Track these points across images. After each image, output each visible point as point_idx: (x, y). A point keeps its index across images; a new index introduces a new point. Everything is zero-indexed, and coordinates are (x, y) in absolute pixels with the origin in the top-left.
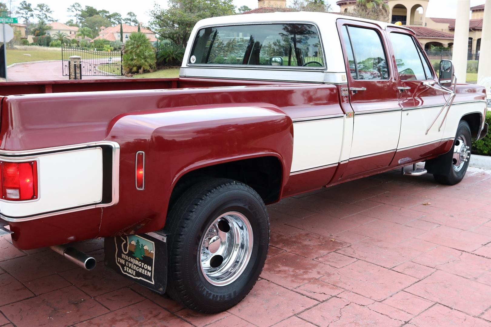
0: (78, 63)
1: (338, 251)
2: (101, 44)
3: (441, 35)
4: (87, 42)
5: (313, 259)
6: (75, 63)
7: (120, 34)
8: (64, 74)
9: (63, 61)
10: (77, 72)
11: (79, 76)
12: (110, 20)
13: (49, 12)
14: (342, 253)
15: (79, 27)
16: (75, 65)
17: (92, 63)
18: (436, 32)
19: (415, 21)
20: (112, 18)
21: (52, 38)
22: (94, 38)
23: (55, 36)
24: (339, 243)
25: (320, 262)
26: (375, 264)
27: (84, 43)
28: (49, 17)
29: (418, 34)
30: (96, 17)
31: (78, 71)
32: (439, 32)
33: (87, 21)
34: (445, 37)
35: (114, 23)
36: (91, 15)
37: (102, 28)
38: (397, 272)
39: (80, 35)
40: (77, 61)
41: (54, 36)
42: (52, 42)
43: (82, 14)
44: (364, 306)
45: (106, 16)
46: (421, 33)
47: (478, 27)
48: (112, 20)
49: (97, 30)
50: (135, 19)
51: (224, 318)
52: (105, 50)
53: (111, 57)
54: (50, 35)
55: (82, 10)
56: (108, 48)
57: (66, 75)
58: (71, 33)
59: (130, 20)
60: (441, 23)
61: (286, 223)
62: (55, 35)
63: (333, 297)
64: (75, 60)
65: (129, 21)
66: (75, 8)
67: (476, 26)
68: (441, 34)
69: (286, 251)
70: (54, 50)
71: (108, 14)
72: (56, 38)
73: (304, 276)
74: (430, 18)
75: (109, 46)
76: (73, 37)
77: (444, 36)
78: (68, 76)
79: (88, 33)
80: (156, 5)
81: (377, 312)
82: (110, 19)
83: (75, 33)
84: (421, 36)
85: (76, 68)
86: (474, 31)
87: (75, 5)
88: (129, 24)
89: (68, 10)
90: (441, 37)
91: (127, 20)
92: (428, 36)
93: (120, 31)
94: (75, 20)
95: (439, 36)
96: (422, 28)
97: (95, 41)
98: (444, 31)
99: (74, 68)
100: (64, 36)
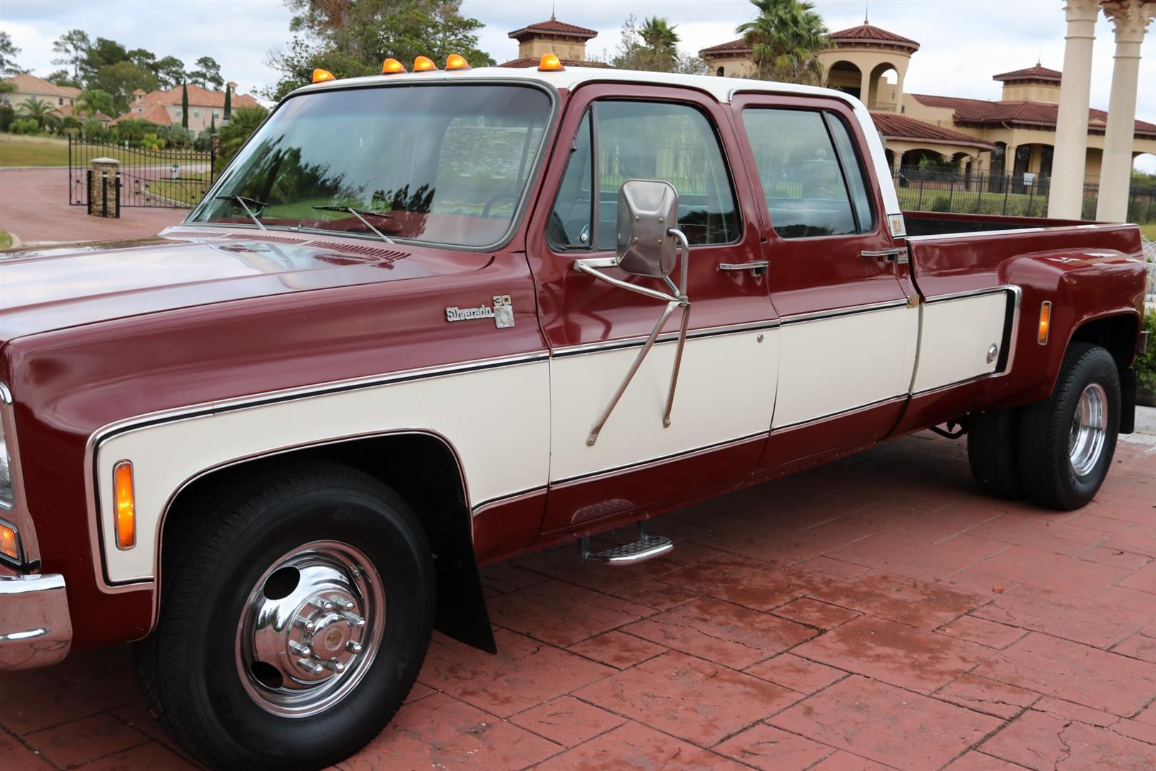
0: (111, 176)
1: (974, 613)
2: (136, 132)
3: (939, 134)
4: (101, 125)
5: (933, 631)
6: (105, 176)
7: (180, 110)
8: (74, 202)
9: (70, 168)
10: (108, 197)
11: (114, 206)
12: (157, 75)
13: (9, 49)
14: (985, 617)
15: (81, 89)
16: (105, 179)
17: (142, 176)
18: (927, 126)
19: (878, 99)
20: (161, 71)
21: (16, 114)
22: (116, 117)
23: (25, 108)
24: (963, 595)
25: (954, 637)
26: (1070, 640)
27: (93, 127)
28: (8, 62)
29: (887, 131)
30: (123, 67)
31: (111, 195)
32: (934, 127)
33: (99, 75)
34: (946, 139)
35: (166, 83)
36: (110, 62)
37: (138, 92)
38: (1127, 656)
39: (85, 108)
40: (109, 171)
41: (21, 110)
42: (17, 122)
43: (89, 59)
44: (1102, 727)
45: (147, 64)
46: (893, 129)
47: (1020, 119)
48: (161, 75)
49: (124, 97)
50: (217, 73)
51: (827, 757)
52: (144, 145)
53: (176, 164)
54: (10, 106)
55: (90, 48)
56: (153, 142)
57: (79, 202)
58: (61, 103)
59: (204, 76)
60: (937, 106)
61: (822, 553)
62: (24, 105)
63: (1026, 709)
64: (105, 169)
65: (201, 80)
66: (72, 43)
67: (1015, 116)
68: (938, 132)
69: (864, 614)
70: (26, 142)
71: (150, 61)
72: (26, 112)
73: (937, 666)
74: (912, 95)
75: (155, 136)
76: (67, 113)
77: (945, 136)
78: (84, 205)
79: (104, 105)
80: (297, 44)
81: (1137, 740)
82: (157, 71)
83: (72, 102)
84: (894, 135)
85: (108, 187)
86: (1008, 127)
87: (75, 37)
88: (201, 86)
89: (56, 47)
90: (939, 139)
91: (196, 77)
92: (910, 137)
93: (181, 102)
94: (72, 71)
95: (934, 136)
96: (894, 117)
97: (119, 123)
98: (943, 126)
99: (102, 188)
100: (46, 108)
